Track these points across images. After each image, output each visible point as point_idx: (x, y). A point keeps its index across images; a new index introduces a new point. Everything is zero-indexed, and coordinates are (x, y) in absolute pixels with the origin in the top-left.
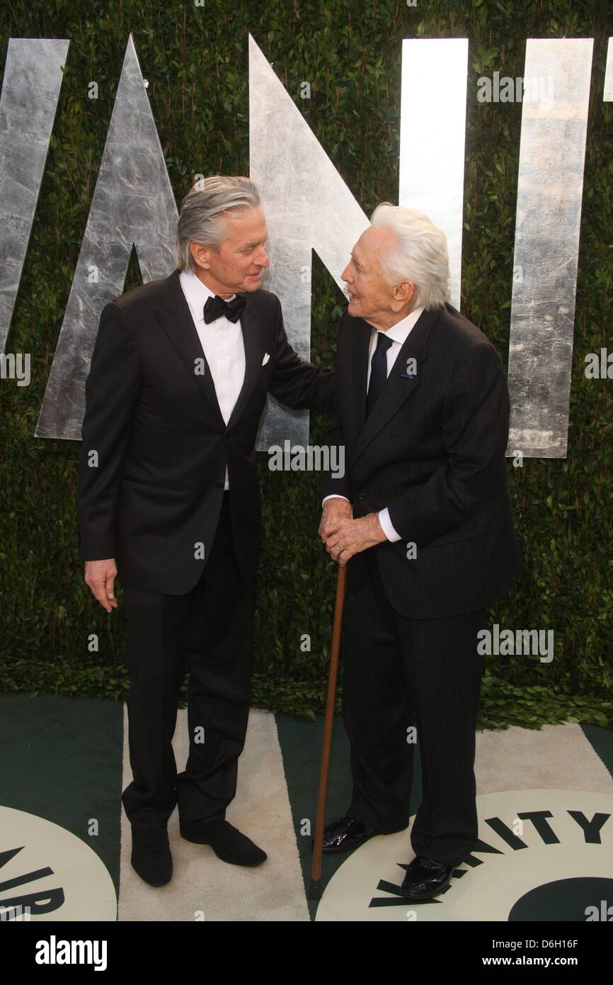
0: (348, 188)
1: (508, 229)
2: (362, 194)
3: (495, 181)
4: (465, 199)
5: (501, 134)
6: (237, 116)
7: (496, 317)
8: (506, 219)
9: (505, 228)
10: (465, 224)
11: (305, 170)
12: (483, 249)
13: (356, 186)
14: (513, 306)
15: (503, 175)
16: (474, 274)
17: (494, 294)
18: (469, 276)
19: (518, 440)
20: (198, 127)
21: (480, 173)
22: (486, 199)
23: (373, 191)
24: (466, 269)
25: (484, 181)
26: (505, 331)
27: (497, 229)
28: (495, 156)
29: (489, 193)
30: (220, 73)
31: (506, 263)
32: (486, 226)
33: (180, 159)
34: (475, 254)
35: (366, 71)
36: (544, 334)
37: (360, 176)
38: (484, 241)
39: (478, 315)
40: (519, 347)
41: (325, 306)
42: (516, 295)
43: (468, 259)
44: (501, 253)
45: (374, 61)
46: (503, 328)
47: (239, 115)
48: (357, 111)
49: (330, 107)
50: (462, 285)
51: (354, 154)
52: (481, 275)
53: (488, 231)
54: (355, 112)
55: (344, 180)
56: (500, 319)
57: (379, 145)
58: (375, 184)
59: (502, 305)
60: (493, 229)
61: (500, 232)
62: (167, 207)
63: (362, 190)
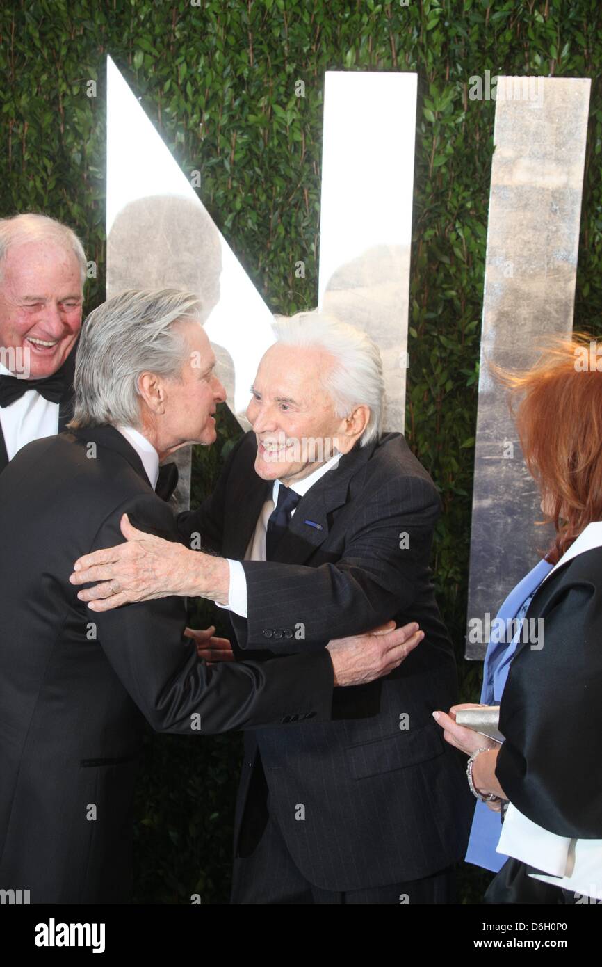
1: (472, 338)
3: (453, 270)
4: (411, 294)
5: (462, 206)
6: (88, 169)
7: (453, 461)
8: (469, 323)
10: (411, 328)
11: (186, 249)
12: (436, 365)
13: (258, 272)
14: (478, 445)
15: (464, 263)
16: (423, 397)
17: (451, 428)
18: (416, 402)
20: (31, 183)
21: (432, 258)
22: (440, 295)
24: (411, 392)
25: (437, 270)
26: (465, 479)
27: (455, 336)
28: (453, 236)
29: (445, 286)
30: (64, 108)
31: (468, 384)
32: (441, 333)
34: (424, 371)
35: (273, 113)
36: (522, 485)
37: (264, 259)
38: (436, 352)
40: (487, 503)
42: (482, 429)
43: (414, 379)
44: (461, 370)
45: (285, 100)
46: (462, 476)
47: (91, 168)
48: (261, 169)
49: (222, 162)
52: (433, 400)
53: (442, 339)
54: (258, 170)
56: (459, 463)
57: (291, 216)
59: (462, 443)
60: (450, 336)
61: (460, 341)
63: (266, 279)
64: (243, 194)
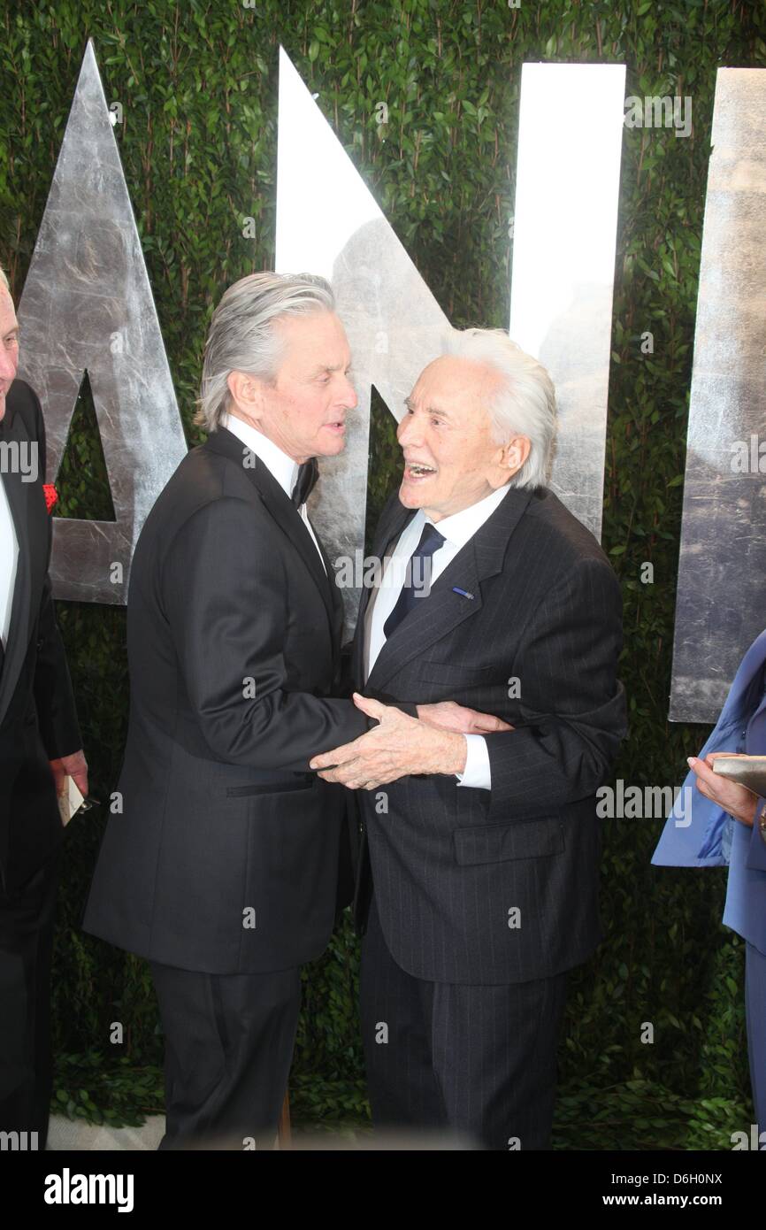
0: (430, 293)
1: (682, 363)
2: (452, 303)
3: (661, 287)
4: (614, 314)
5: (674, 215)
6: (256, 174)
7: (659, 501)
8: (679, 347)
9: (676, 362)
10: (614, 353)
11: (364, 263)
12: (641, 394)
13: (443, 289)
14: (686, 483)
15: (674, 278)
16: (626, 431)
17: (657, 465)
18: (618, 435)
19: (691, 696)
20: (194, 189)
21: (639, 273)
22: (647, 315)
23: (469, 297)
24: (612, 425)
25: (644, 287)
26: (672, 521)
27: (663, 362)
28: (663, 249)
29: (652, 305)
30: (230, 105)
31: (677, 416)
33: (163, 239)
34: (628, 400)
35: (463, 110)
36: (735, 529)
37: (450, 274)
38: (642, 380)
39: (631, 496)
40: (696, 548)
41: (388, 476)
42: (691, 466)
43: (616, 409)
44: (670, 400)
45: (476, 95)
46: (669, 518)
47: (259, 173)
48: (449, 173)
49: (405, 165)
50: (606, 449)
51: (442, 240)
52: (637, 434)
54: (445, 175)
55: (425, 281)
56: (665, 504)
57: (480, 226)
58: (473, 286)
59: (669, 481)
60: (657, 362)
61: (668, 367)
62: (142, 315)
63: (452, 296)
64: (428, 201)
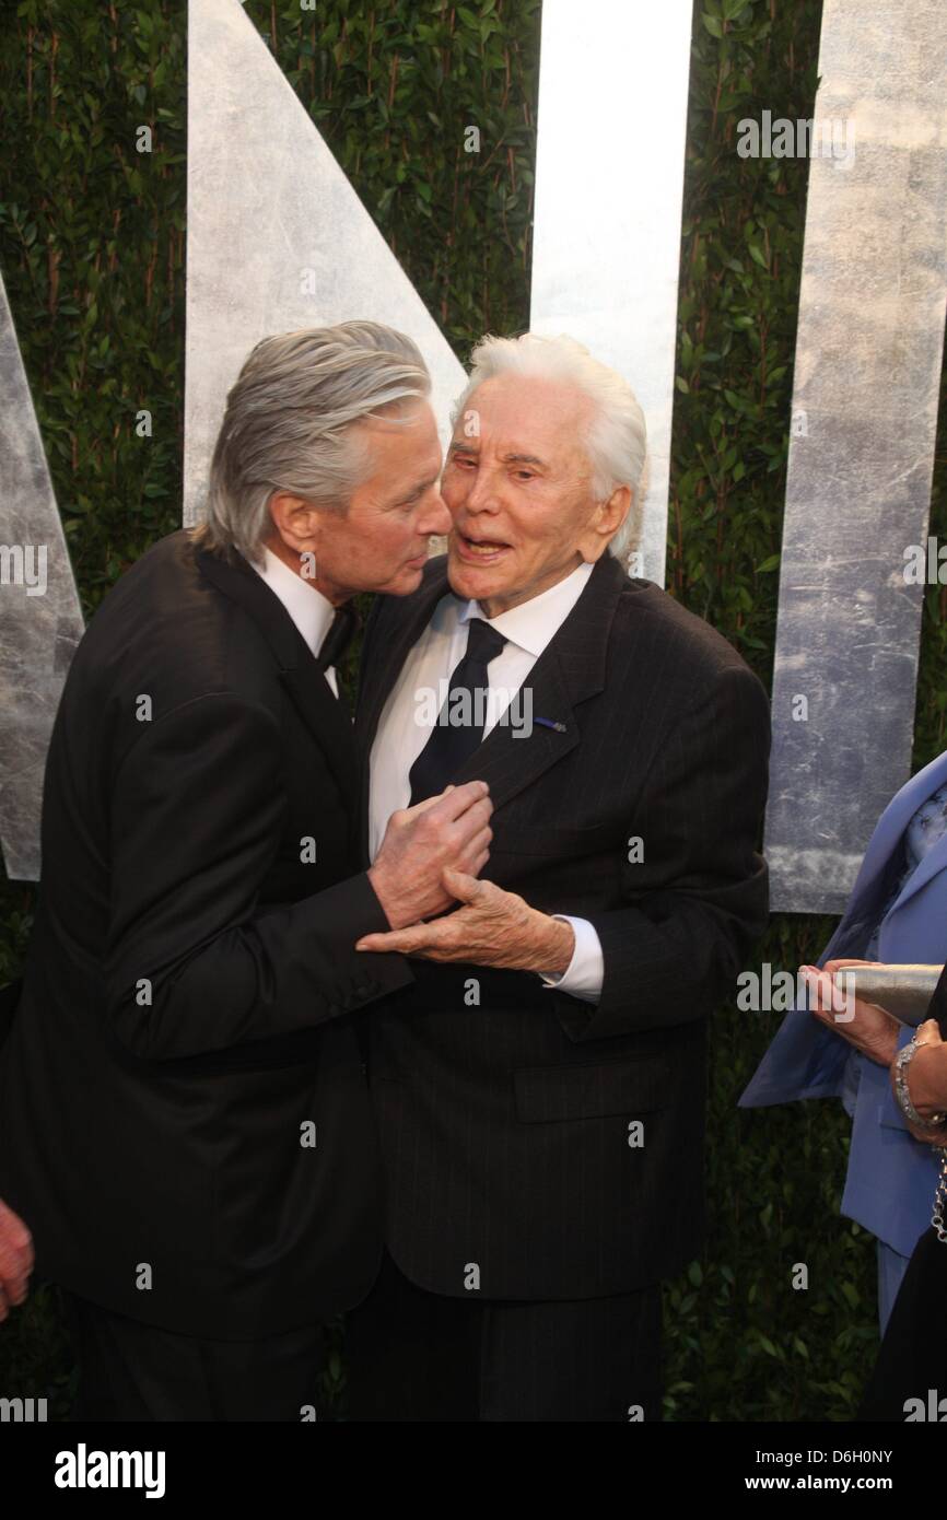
1: (776, 393)
2: (444, 304)
3: (747, 284)
4: (679, 322)
6: (157, 113)
7: (744, 593)
8: (773, 369)
9: (768, 391)
10: (679, 378)
11: (318, 247)
12: (719, 438)
13: (432, 284)
14: (784, 567)
15: (765, 270)
16: (696, 492)
17: (741, 541)
18: (685, 498)
19: (791, 874)
20: (65, 135)
21: (714, 263)
22: (726, 324)
23: (470, 297)
24: (677, 482)
25: (722, 283)
26: (762, 622)
27: (750, 391)
28: (750, 227)
29: (734, 309)
30: (117, 11)
31: (770, 470)
32: (727, 386)
33: (19, 209)
34: (699, 447)
35: (459, 22)
36: (854, 633)
37: (442, 264)
38: (719, 418)
39: (704, 585)
40: (798, 661)
42: (791, 542)
43: (683, 460)
44: (759, 447)
45: (477, 1)
46: (758, 617)
47: (162, 112)
48: (438, 114)
49: (375, 102)
50: (669, 518)
51: (429, 214)
52: (712, 496)
53: (729, 395)
54: (433, 117)
55: (406, 271)
56: (753, 597)
57: (486, 193)
58: (476, 280)
59: (759, 563)
60: (742, 391)
61: (757, 399)
63: (445, 295)
64: (409, 156)
